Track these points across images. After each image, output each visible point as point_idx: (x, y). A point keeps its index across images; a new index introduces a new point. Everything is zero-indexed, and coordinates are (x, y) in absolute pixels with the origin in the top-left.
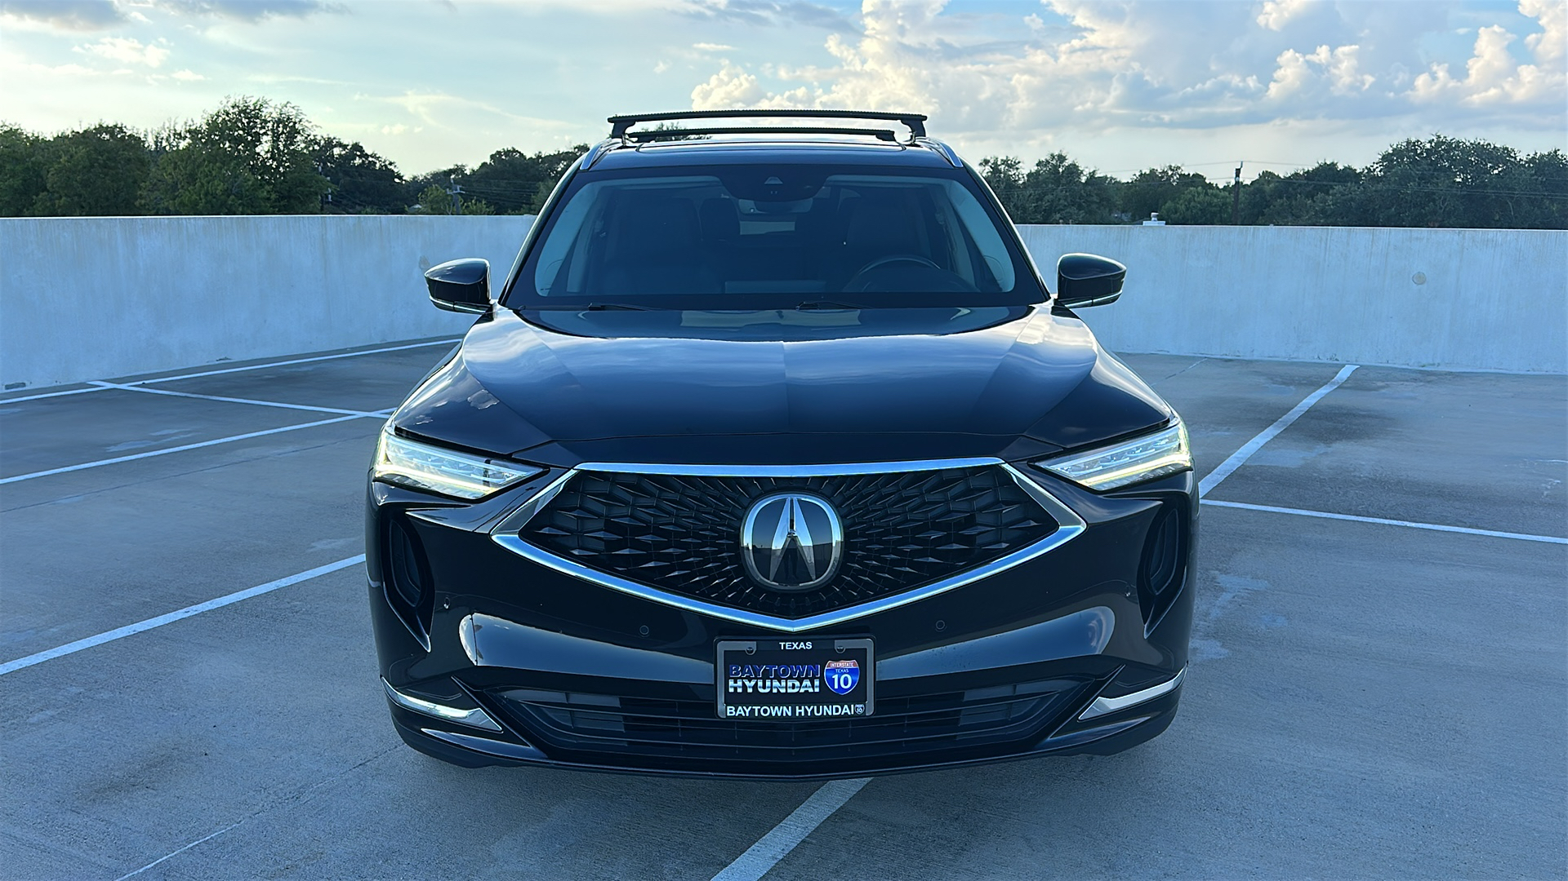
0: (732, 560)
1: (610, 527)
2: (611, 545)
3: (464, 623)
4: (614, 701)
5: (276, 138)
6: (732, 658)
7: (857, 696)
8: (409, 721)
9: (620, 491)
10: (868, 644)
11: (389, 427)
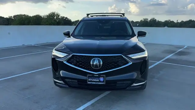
0: (89, 65)
1: (76, 61)
2: (76, 63)
3: (61, 71)
4: (77, 81)
5: (56, 16)
6: (89, 77)
7: (103, 82)
8: (55, 82)
9: (78, 57)
10: (105, 76)
11: (54, 49)
